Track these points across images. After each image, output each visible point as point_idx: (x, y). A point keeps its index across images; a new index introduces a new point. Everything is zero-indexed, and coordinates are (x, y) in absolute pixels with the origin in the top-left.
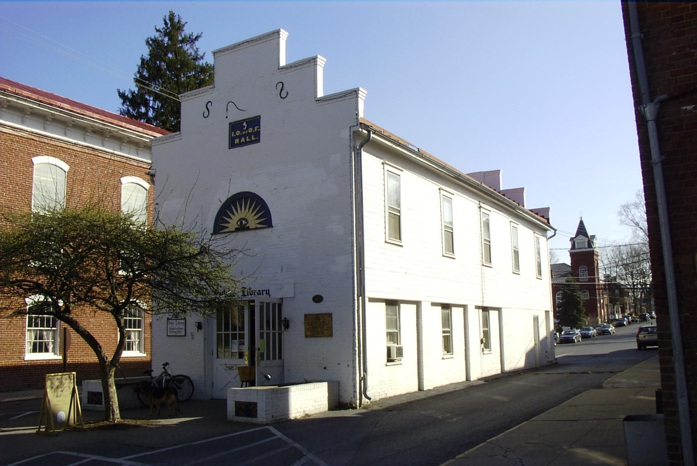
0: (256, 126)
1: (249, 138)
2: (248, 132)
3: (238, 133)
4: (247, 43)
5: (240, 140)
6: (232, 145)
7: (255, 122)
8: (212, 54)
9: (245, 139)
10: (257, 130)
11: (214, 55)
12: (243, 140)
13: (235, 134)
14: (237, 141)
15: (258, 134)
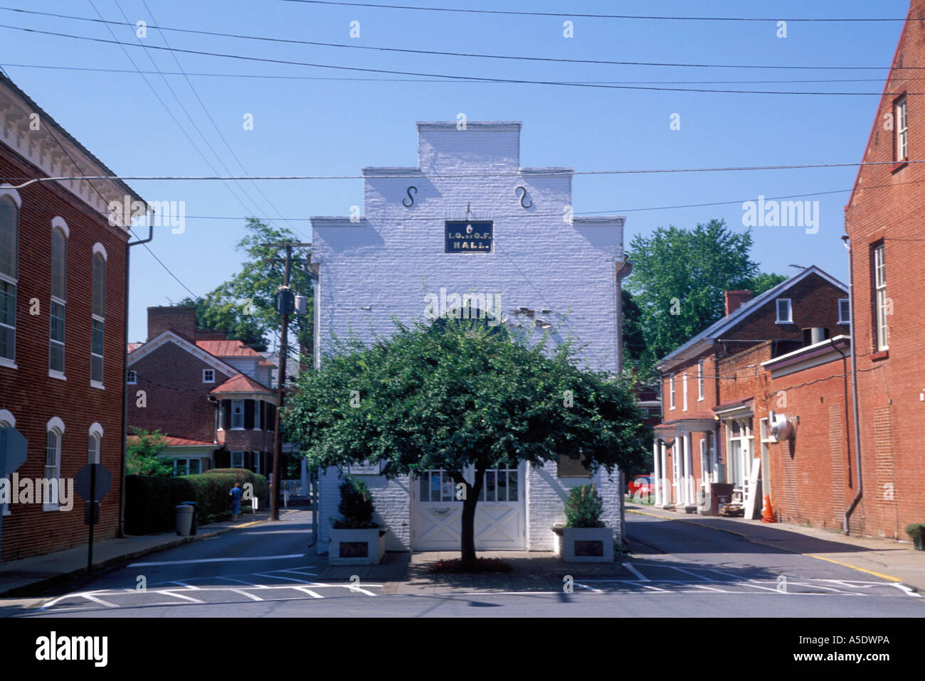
0: (486, 232)
1: (475, 245)
2: (473, 237)
3: (459, 236)
4: (472, 126)
5: (461, 245)
6: (450, 248)
7: (484, 228)
8: (417, 127)
9: (469, 245)
10: (487, 238)
11: (419, 128)
12: (465, 245)
13: (453, 235)
14: (457, 245)
15: (488, 242)
